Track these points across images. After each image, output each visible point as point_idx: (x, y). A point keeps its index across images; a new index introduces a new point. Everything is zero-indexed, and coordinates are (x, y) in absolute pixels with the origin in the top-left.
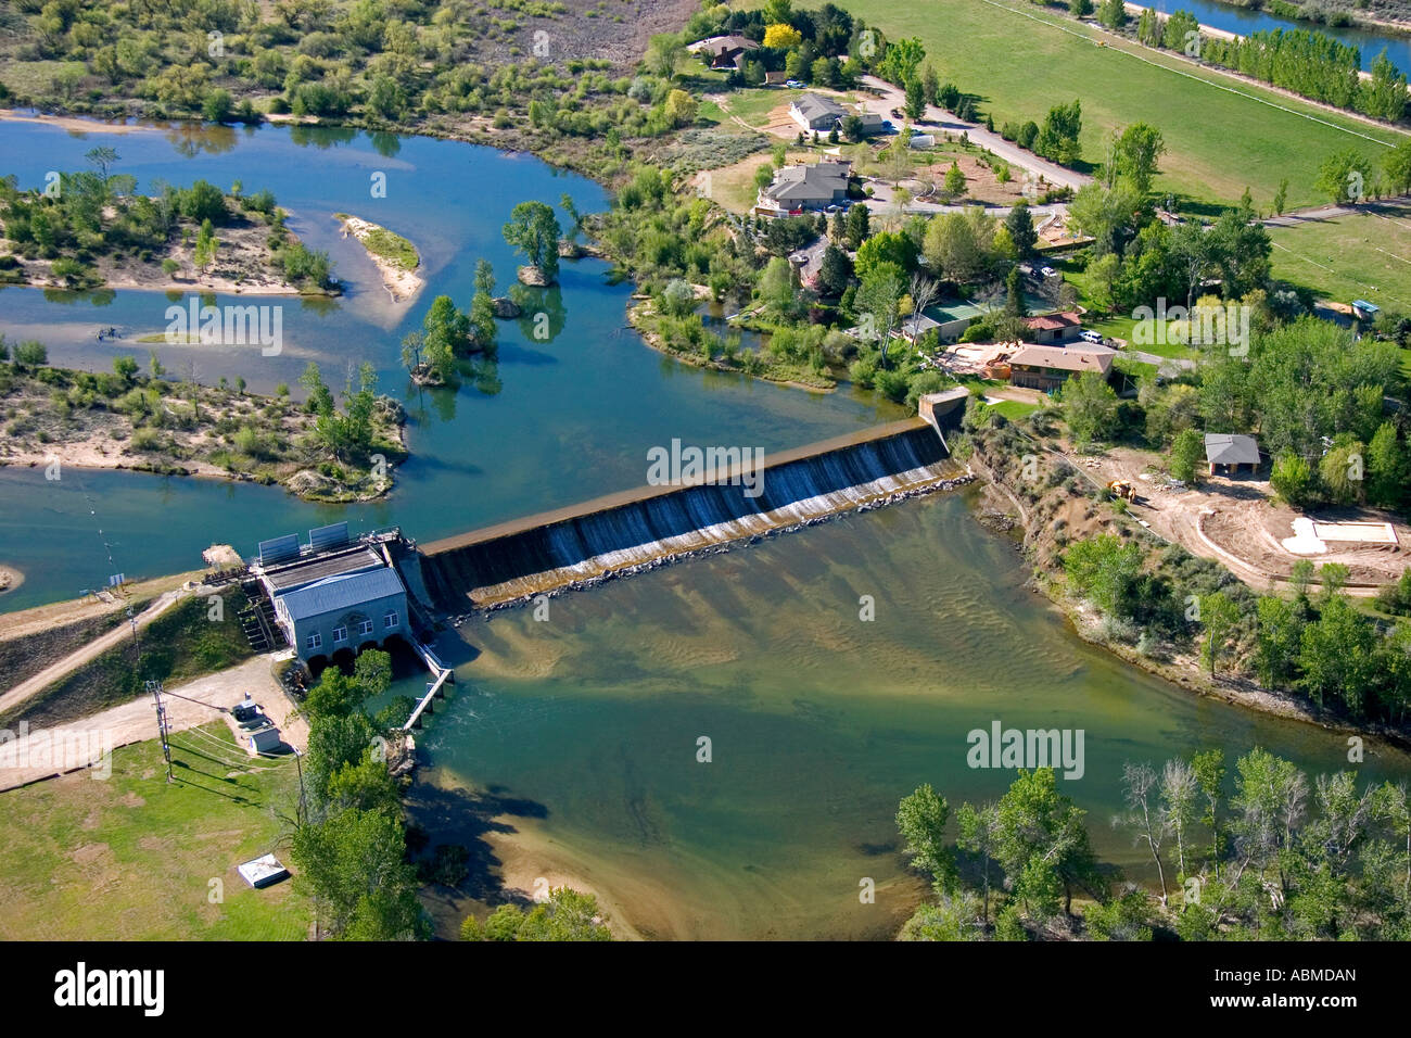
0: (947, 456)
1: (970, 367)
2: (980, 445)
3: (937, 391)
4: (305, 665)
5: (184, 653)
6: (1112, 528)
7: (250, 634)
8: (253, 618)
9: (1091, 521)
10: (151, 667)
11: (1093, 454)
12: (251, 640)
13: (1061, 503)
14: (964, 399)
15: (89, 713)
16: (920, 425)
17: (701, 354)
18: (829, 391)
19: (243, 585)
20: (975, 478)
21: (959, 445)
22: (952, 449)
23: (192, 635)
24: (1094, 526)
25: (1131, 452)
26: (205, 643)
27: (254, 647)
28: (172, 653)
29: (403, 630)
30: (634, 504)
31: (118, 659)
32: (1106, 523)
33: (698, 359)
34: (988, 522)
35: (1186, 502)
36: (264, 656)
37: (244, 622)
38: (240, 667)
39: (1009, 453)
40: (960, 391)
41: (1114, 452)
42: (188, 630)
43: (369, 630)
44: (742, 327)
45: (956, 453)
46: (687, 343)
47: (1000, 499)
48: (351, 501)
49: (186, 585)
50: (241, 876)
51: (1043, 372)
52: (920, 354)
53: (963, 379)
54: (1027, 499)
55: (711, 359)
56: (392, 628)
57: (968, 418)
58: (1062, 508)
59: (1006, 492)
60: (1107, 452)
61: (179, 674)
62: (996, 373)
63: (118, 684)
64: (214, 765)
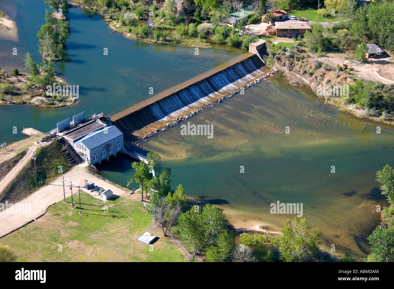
0: (264, 65)
1: (258, 32)
2: (279, 59)
3: (254, 42)
4: (94, 167)
5: (48, 169)
6: (348, 79)
7: (69, 158)
8: (67, 152)
9: (339, 78)
10: (39, 175)
11: (323, 56)
12: (70, 161)
13: (325, 74)
14: (265, 44)
15: (26, 196)
16: (252, 55)
17: (152, 38)
18: (210, 47)
19: (58, 140)
20: (278, 71)
21: (268, 61)
22: (265, 62)
23: (48, 162)
24: (341, 80)
25: (334, 54)
26: (54, 164)
27: (72, 163)
28: (43, 169)
29: (122, 149)
30: (174, 94)
31: (26, 174)
32: (346, 78)
33: (152, 41)
34: (295, 85)
35: (366, 68)
36: (77, 166)
37: (64, 154)
38: (71, 171)
39: (293, 60)
40: (261, 41)
41: (329, 55)
42: (46, 160)
43: (112, 151)
44: (158, 27)
45: (268, 63)
46: (144, 36)
47: (293, 77)
48: (64, 106)
49: (35, 143)
50: (141, 241)
51: (289, 31)
52: (237, 30)
53: (260, 37)
54: (307, 75)
55: (158, 40)
56: (119, 149)
57: (269, 50)
58: (325, 76)
59: (295, 73)
60: (327, 55)
61: (50, 177)
62: (270, 33)
63: (30, 184)
64: (93, 206)
